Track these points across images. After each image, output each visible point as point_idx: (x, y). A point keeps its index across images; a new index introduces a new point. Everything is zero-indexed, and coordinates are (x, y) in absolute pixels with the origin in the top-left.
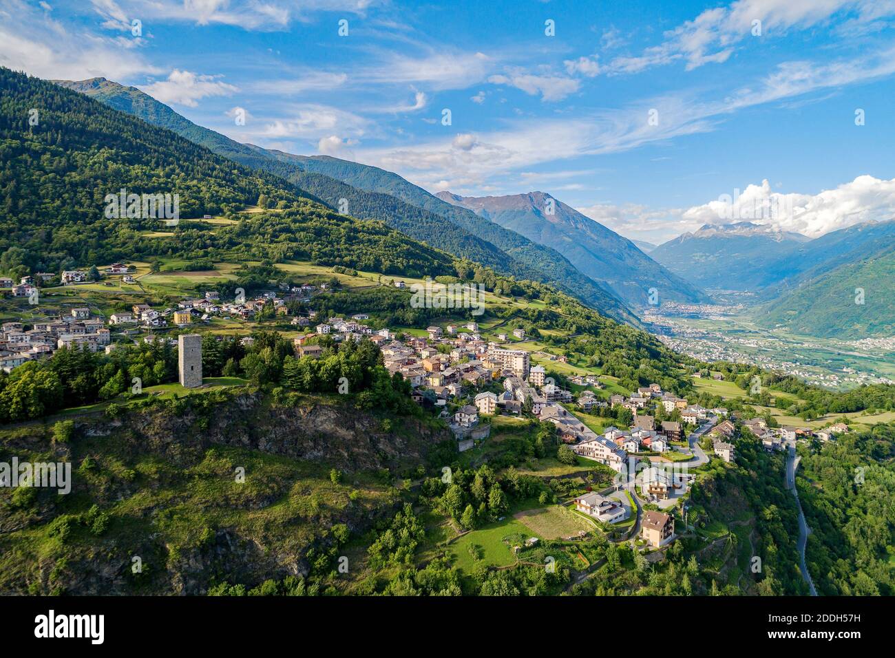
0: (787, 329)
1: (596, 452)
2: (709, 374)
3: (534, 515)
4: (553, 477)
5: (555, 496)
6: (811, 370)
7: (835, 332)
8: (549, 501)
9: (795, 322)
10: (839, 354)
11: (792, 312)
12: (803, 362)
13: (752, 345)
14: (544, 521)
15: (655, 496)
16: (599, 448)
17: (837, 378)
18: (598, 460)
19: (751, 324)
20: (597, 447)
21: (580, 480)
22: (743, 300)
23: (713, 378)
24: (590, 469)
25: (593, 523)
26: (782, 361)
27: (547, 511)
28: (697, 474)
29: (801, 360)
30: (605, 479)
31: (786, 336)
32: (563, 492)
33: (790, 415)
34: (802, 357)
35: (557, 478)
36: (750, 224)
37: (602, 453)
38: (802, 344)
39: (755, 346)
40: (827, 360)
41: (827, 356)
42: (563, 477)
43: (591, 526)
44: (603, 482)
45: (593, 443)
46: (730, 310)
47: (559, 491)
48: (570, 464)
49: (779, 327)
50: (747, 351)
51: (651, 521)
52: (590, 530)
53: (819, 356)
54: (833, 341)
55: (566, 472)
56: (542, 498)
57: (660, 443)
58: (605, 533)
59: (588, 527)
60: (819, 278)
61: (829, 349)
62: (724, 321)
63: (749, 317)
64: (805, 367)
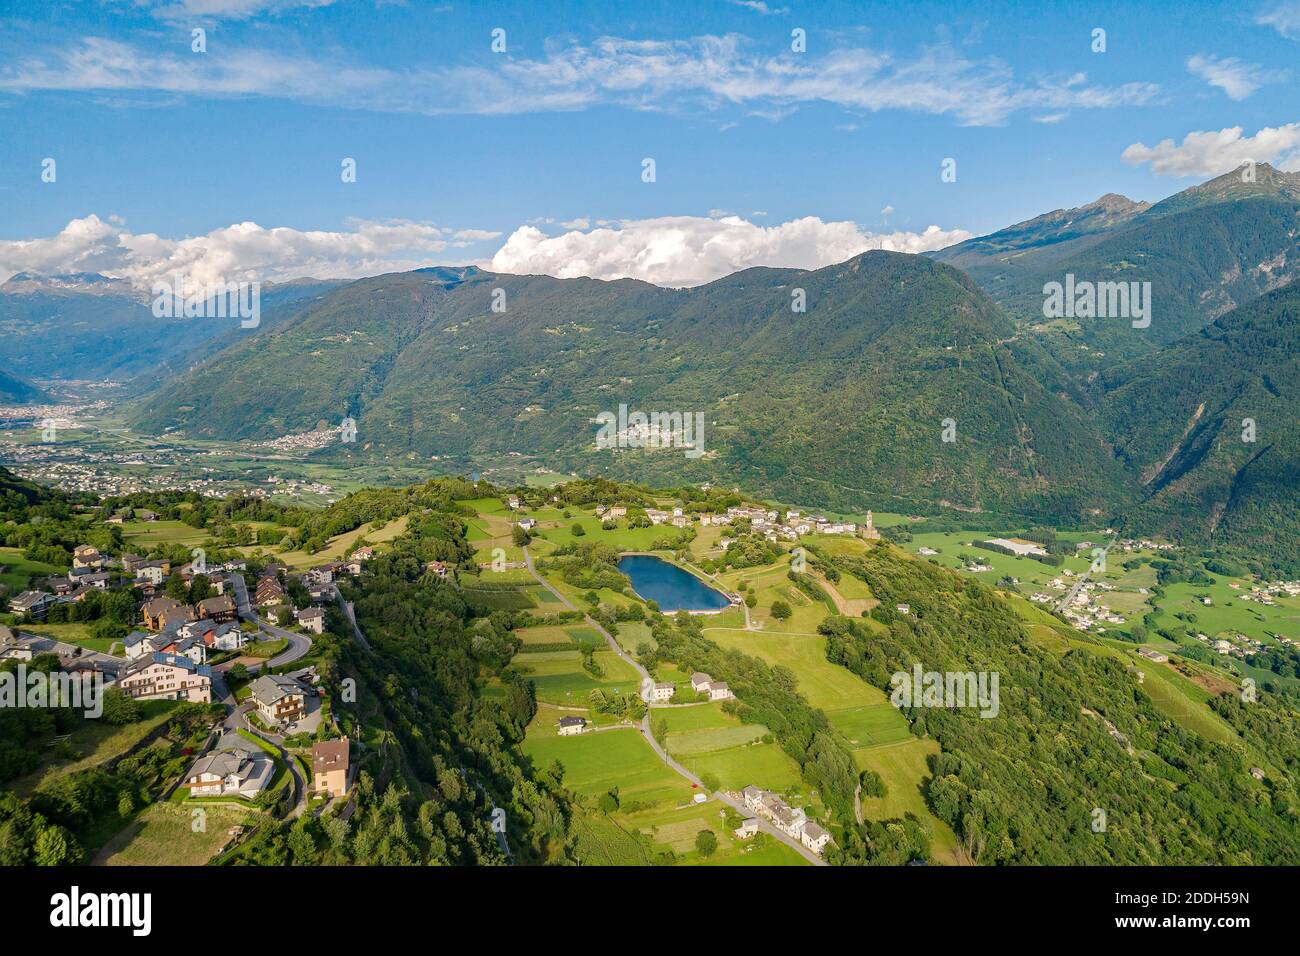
0: (181, 432)
1: (159, 683)
2: (133, 515)
3: (128, 842)
4: (121, 758)
5: (144, 790)
6: (229, 486)
7: (247, 433)
8: (139, 805)
9: (192, 421)
10: (258, 460)
11: (186, 408)
12: (217, 477)
13: (136, 462)
14: (156, 845)
15: (287, 719)
16: (164, 674)
17: (264, 493)
18: (165, 697)
19: (126, 431)
20: (158, 674)
21: (162, 745)
22: (105, 394)
23: (143, 519)
24: (167, 716)
25: (238, 806)
26: (188, 479)
27: (144, 825)
28: (315, 664)
29: (214, 474)
30: (195, 723)
31: (183, 442)
32: (150, 776)
33: (286, 551)
34: (212, 470)
35: (127, 755)
36: (98, 277)
37: (170, 681)
38: (208, 452)
39: (141, 463)
40: (244, 470)
41: (243, 465)
42: (135, 750)
43: (238, 813)
44: (196, 729)
45: (151, 669)
46: (85, 411)
47: (144, 779)
48: (130, 722)
49: (170, 431)
50: (133, 471)
51: (326, 760)
52: (242, 819)
53: (234, 467)
54: (246, 444)
55: (136, 739)
56: (125, 805)
57: (233, 635)
58: (267, 813)
59: (235, 816)
60: (215, 358)
61: (245, 455)
62: (81, 429)
63: (119, 420)
64: (221, 483)
